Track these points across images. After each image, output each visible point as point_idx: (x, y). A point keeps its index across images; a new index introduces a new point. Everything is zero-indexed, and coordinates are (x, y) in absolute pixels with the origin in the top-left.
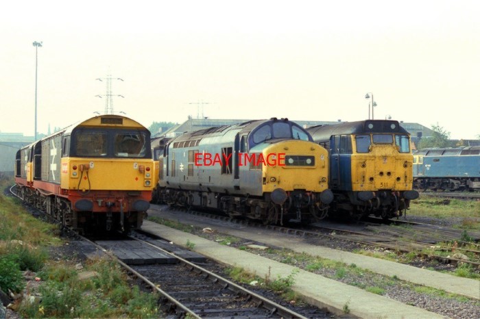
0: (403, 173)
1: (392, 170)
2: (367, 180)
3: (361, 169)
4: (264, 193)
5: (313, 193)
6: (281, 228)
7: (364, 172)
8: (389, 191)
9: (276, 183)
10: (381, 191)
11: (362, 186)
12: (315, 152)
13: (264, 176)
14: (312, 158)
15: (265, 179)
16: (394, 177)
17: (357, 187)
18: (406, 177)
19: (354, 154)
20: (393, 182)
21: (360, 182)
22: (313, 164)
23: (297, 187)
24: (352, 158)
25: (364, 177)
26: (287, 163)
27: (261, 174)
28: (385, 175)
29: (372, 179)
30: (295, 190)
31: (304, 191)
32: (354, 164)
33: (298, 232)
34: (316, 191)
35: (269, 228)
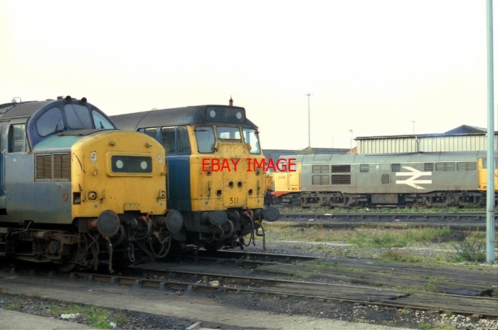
0: (255, 183)
1: (243, 180)
2: (214, 195)
3: (206, 178)
4: (76, 219)
5: (150, 216)
6: (113, 278)
7: (209, 183)
8: (240, 209)
9: (97, 202)
10: (231, 210)
11: (207, 203)
12: (151, 150)
13: (75, 189)
14: (148, 160)
15: (77, 195)
16: (245, 189)
17: (199, 205)
18: (259, 189)
19: (194, 155)
20: (244, 197)
21: (205, 196)
22: (149, 170)
23: (128, 208)
24: (191, 161)
25: (209, 190)
26: (115, 169)
27: (70, 186)
28: (236, 185)
29: (219, 192)
30: (125, 212)
31: (137, 214)
32: (195, 169)
33: (166, 285)
34: (154, 213)
35: (78, 278)
